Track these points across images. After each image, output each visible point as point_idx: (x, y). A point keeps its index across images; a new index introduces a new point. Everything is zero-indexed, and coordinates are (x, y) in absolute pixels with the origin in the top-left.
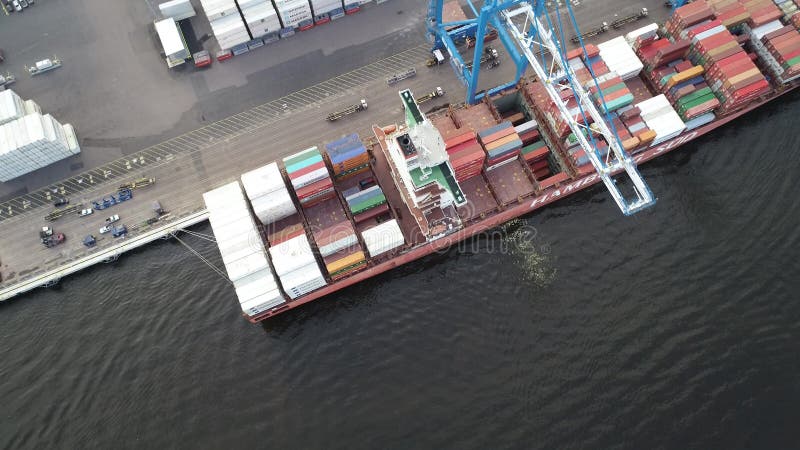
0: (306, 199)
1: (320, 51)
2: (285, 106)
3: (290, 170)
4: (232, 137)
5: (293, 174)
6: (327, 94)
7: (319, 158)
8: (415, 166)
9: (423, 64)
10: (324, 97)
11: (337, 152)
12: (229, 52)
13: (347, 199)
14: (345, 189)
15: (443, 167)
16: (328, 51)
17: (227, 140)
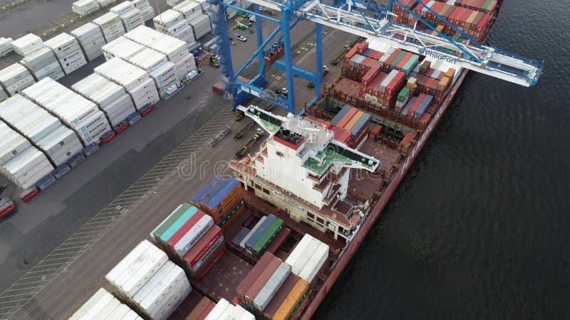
0: (198, 265)
1: (133, 151)
2: (118, 207)
3: (165, 237)
4: (69, 264)
5: (170, 240)
6: (158, 179)
7: (193, 210)
8: (306, 157)
9: (232, 122)
10: (157, 182)
11: (209, 196)
12: (35, 188)
13: (242, 245)
14: (234, 236)
15: (331, 147)
16: (139, 147)
17: (65, 270)
